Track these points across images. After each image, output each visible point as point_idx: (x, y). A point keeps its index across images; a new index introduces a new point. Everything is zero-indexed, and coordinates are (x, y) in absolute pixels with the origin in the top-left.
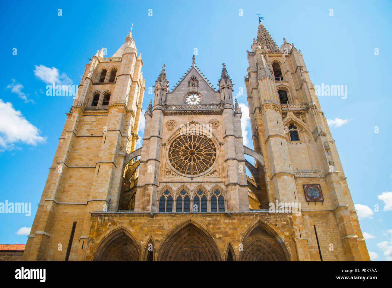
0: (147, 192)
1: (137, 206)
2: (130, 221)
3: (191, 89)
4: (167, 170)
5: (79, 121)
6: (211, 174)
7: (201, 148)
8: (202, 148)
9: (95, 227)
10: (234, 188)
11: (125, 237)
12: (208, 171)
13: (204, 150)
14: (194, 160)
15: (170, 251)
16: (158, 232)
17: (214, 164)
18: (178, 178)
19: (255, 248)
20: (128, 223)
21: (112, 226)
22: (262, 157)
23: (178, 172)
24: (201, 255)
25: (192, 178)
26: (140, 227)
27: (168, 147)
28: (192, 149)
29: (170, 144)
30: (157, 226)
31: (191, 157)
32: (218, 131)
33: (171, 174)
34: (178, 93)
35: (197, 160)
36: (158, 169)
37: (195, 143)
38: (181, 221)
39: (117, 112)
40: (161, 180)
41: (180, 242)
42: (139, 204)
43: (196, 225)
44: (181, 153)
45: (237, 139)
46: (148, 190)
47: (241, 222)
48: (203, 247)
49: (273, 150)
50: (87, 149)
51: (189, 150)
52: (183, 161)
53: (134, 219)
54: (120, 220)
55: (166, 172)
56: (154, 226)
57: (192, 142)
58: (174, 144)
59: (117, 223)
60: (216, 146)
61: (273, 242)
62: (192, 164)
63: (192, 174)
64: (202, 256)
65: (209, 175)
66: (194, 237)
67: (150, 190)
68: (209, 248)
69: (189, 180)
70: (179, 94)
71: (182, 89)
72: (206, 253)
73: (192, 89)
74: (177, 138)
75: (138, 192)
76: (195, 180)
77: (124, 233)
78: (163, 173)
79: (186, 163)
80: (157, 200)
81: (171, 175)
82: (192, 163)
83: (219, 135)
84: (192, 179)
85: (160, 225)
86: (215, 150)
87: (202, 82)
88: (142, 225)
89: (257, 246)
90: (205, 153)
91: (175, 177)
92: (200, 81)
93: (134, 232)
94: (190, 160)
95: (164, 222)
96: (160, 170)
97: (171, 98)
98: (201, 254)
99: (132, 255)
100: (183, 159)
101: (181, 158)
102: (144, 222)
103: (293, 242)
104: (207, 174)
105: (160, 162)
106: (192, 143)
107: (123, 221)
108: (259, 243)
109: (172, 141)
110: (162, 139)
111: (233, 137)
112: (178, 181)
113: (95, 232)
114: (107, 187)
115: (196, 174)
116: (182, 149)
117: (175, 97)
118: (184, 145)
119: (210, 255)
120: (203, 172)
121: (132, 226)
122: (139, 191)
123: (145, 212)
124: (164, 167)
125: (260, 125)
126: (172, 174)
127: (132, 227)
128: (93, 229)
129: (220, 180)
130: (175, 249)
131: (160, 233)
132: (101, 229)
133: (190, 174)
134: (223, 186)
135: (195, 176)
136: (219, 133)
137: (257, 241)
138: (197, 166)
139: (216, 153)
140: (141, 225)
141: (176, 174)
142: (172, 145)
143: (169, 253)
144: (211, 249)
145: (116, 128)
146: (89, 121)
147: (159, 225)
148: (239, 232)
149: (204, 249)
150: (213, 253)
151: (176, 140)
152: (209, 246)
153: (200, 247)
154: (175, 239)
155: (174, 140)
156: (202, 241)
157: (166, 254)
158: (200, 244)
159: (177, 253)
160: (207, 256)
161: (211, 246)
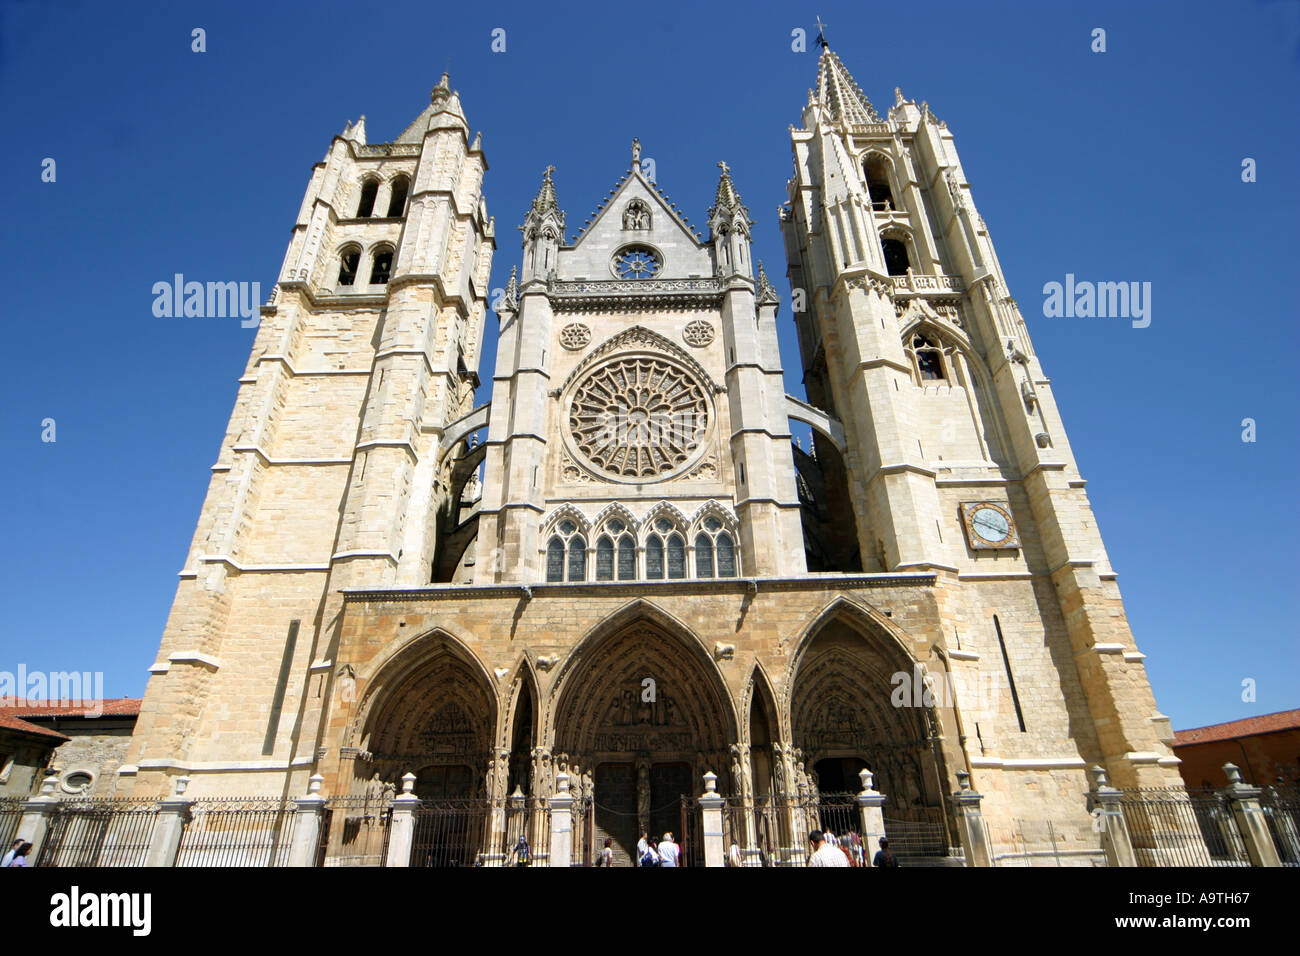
0: (511, 528)
1: (482, 570)
2: (461, 612)
3: (630, 237)
4: (567, 465)
5: (299, 329)
6: (694, 474)
7: (662, 403)
8: (666, 401)
9: (355, 632)
10: (763, 513)
11: (447, 660)
12: (684, 465)
15: (582, 696)
16: (545, 638)
18: (599, 489)
19: (827, 682)
20: (455, 616)
21: (407, 627)
22: (840, 424)
23: (600, 471)
24: (670, 706)
25: (639, 486)
26: (491, 626)
27: (570, 400)
29: (574, 391)
30: (544, 621)
32: (711, 354)
33: (578, 475)
34: (593, 247)
36: (541, 461)
38: (613, 606)
39: (415, 300)
40: (551, 493)
41: (610, 667)
42: (487, 563)
43: (656, 619)
45: (768, 376)
46: (513, 521)
47: (786, 606)
48: (674, 682)
49: (872, 404)
50: (328, 408)
53: (474, 605)
54: (433, 608)
55: (563, 469)
56: (533, 622)
57: (638, 384)
58: (585, 390)
59: (421, 620)
60: (707, 397)
61: (878, 664)
63: (640, 474)
64: (674, 709)
65: (687, 477)
66: (651, 654)
67: (517, 520)
68: (694, 685)
69: (633, 492)
70: (596, 251)
71: (604, 236)
72: (684, 697)
73: (635, 235)
74: (594, 374)
75: (484, 528)
76: (646, 492)
77: (444, 646)
78: (556, 474)
80: (541, 552)
81: (579, 478)
83: (713, 364)
84: (639, 489)
85: (551, 620)
86: (704, 404)
87: (661, 216)
88: (497, 621)
89: (832, 675)
91: (592, 484)
92: (658, 213)
93: (474, 643)
95: (562, 609)
96: (548, 464)
97: (575, 262)
98: (671, 702)
99: (470, 708)
102: (504, 613)
103: (942, 663)
104: (683, 475)
105: (544, 442)
106: (638, 388)
107: (440, 611)
108: (837, 667)
109: (579, 384)
110: (549, 378)
111: (757, 369)
112: (600, 495)
113: (356, 647)
114: (392, 514)
115: (652, 473)
116: (609, 405)
117: (583, 258)
118: (613, 395)
119: (697, 703)
120: (670, 467)
121: (469, 624)
122: (486, 526)
123: (504, 584)
124: (557, 456)
125: (830, 335)
126: (581, 475)
127: (467, 628)
128: (350, 637)
129: (719, 491)
130: (595, 687)
131: (552, 643)
132: (376, 638)
133: (635, 474)
134: (728, 507)
135: (650, 479)
136: (715, 358)
137: (832, 661)
139: (706, 416)
140: (495, 621)
141: (592, 475)
142: (578, 395)
143: (579, 700)
144: (699, 688)
145: (411, 346)
146: (331, 327)
147: (548, 618)
148: (783, 633)
149: (678, 688)
150: (706, 699)
151: (589, 379)
152: (694, 678)
153: (666, 682)
154: (594, 659)
155: (584, 379)
156: (673, 664)
157: (569, 704)
158: (667, 674)
159: (601, 700)
160: (688, 706)
161: (700, 679)
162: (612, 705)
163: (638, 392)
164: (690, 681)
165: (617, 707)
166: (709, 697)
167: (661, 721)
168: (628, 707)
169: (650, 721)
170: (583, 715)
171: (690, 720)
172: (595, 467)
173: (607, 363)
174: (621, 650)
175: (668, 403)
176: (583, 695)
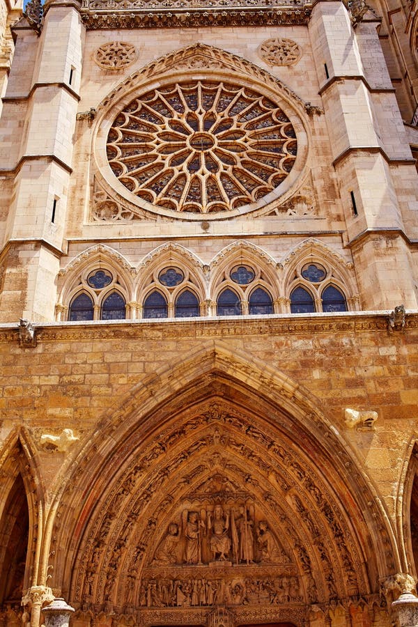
4: (101, 200)
6: (283, 210)
7: (234, 128)
12: (268, 198)
13: (248, 133)
14: (213, 167)
15: (118, 515)
17: (293, 174)
18: (147, 227)
23: (148, 206)
24: (262, 532)
25: (205, 224)
27: (107, 125)
28: (201, 131)
29: (113, 116)
30: (54, 380)
31: (197, 155)
32: (296, 74)
33: (117, 212)
35: (221, 164)
36: (64, 193)
37: (212, 114)
41: (165, 472)
44: (156, 144)
48: (267, 496)
51: (188, 133)
52: (167, 167)
55: (95, 206)
57: (200, 107)
58: (128, 115)
60: (294, 121)
62: (203, 179)
63: (204, 211)
65: (273, 213)
69: (196, 230)
72: (284, 518)
74: (140, 98)
76: (215, 230)
79: (177, 173)
81: (119, 215)
82: (203, 173)
84: (205, 226)
86: (291, 132)
90: (252, 141)
91: (137, 222)
94: (194, 166)
95: (85, 362)
100: (167, 162)
101: (159, 160)
104: (266, 210)
105: (70, 171)
106: (200, 113)
110: (79, 98)
111: (362, 82)
116: (160, 131)
118: (166, 120)
120: (248, 202)
126: (121, 212)
129: (321, 227)
131: (66, 413)
134: (335, 248)
135: (220, 215)
136: (303, 78)
138: (224, 185)
139: (296, 143)
141: (138, 211)
142: (119, 120)
143: (114, 522)
144: (310, 501)
147: (61, 375)
149: (275, 506)
150: (322, 515)
151: (134, 103)
152: (301, 484)
153: (254, 497)
154: (138, 456)
155: (127, 102)
156: (265, 467)
157: (98, 527)
158: (256, 484)
159: (150, 523)
160: (291, 530)
161: (310, 485)
162: (168, 532)
163: (201, 118)
164: (294, 490)
165: (176, 535)
166: (327, 510)
167: (248, 555)
168: (194, 535)
169: (230, 555)
170: (120, 545)
171: (296, 554)
172: (141, 202)
173: (157, 85)
174: (182, 445)
175: (242, 128)
176: (121, 515)
